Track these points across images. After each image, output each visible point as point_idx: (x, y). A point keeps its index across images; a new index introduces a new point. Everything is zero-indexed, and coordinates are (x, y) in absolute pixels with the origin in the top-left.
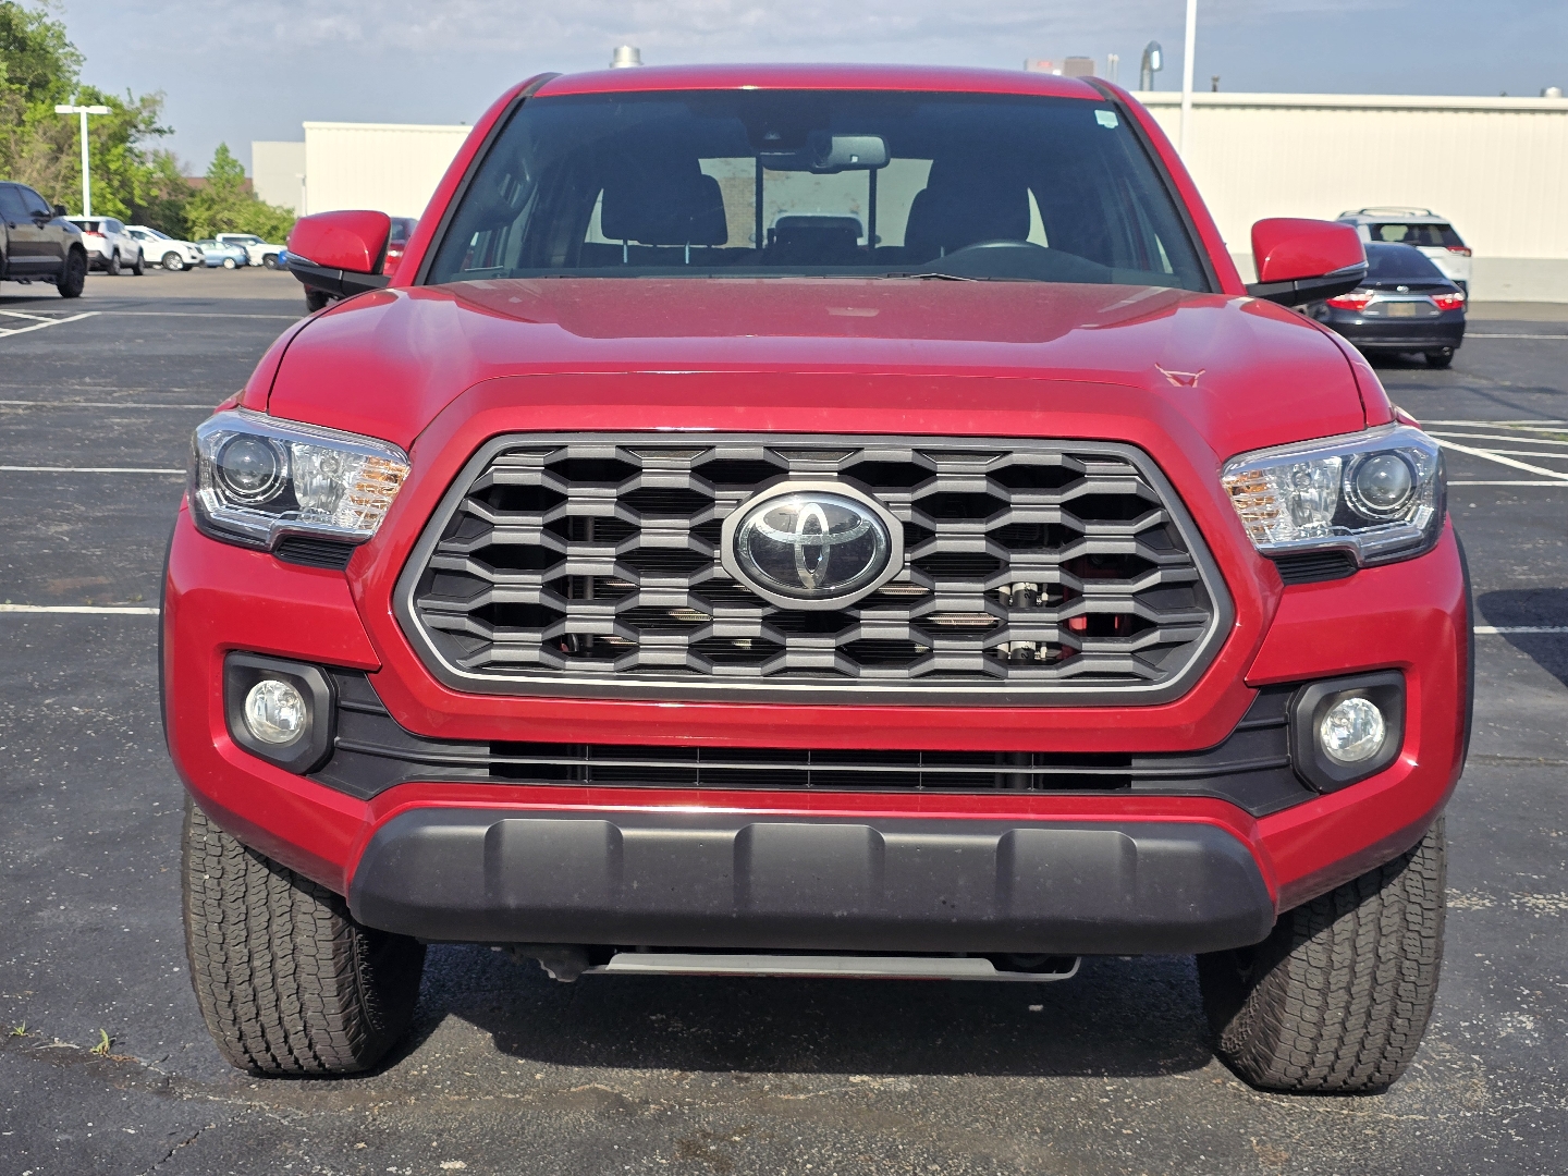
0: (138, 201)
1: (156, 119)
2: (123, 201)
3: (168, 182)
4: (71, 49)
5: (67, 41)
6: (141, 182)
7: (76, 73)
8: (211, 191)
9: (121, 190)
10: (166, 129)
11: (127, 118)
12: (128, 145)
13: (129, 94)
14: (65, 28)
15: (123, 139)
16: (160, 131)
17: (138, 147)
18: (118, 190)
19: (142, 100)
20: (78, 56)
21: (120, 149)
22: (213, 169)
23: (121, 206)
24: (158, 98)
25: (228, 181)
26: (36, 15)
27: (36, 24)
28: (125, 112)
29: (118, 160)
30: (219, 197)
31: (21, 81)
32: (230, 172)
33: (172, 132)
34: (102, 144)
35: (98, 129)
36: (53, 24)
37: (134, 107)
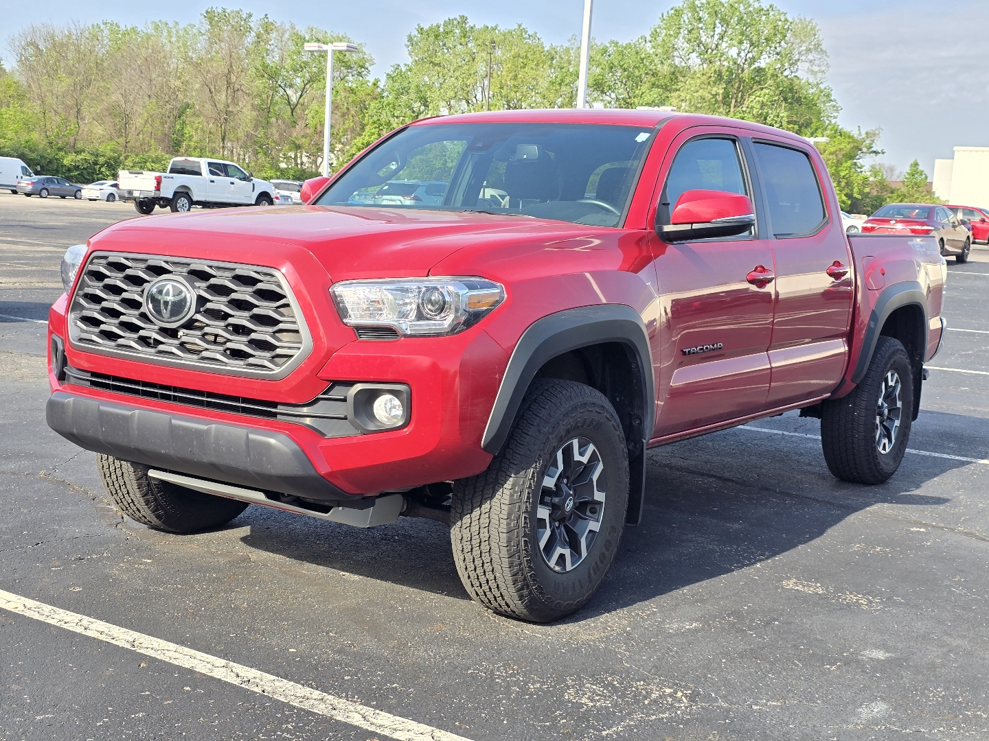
0: (856, 195)
1: (874, 145)
2: (846, 195)
3: (878, 184)
4: (834, 103)
5: (832, 98)
6: (858, 184)
7: (835, 117)
8: (904, 190)
9: (846, 188)
10: (879, 150)
11: (856, 144)
12: (855, 161)
13: (859, 130)
14: (832, 90)
15: (852, 158)
16: (876, 153)
17: (860, 162)
18: (844, 188)
19: (867, 133)
20: (837, 107)
21: (849, 163)
22: (907, 176)
23: (844, 198)
24: (877, 132)
25: (916, 184)
26: (815, 83)
27: (815, 89)
28: (855, 141)
29: (846, 170)
30: (909, 194)
31: (795, 123)
32: (919, 178)
33: (883, 153)
34: (838, 161)
35: (836, 151)
36: (825, 88)
37: (861, 137)
